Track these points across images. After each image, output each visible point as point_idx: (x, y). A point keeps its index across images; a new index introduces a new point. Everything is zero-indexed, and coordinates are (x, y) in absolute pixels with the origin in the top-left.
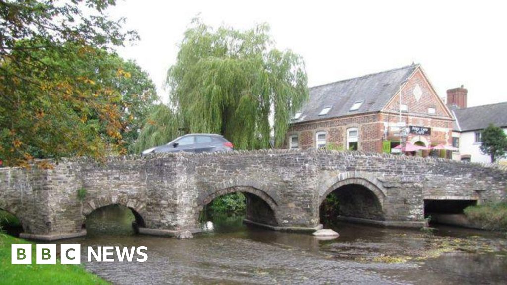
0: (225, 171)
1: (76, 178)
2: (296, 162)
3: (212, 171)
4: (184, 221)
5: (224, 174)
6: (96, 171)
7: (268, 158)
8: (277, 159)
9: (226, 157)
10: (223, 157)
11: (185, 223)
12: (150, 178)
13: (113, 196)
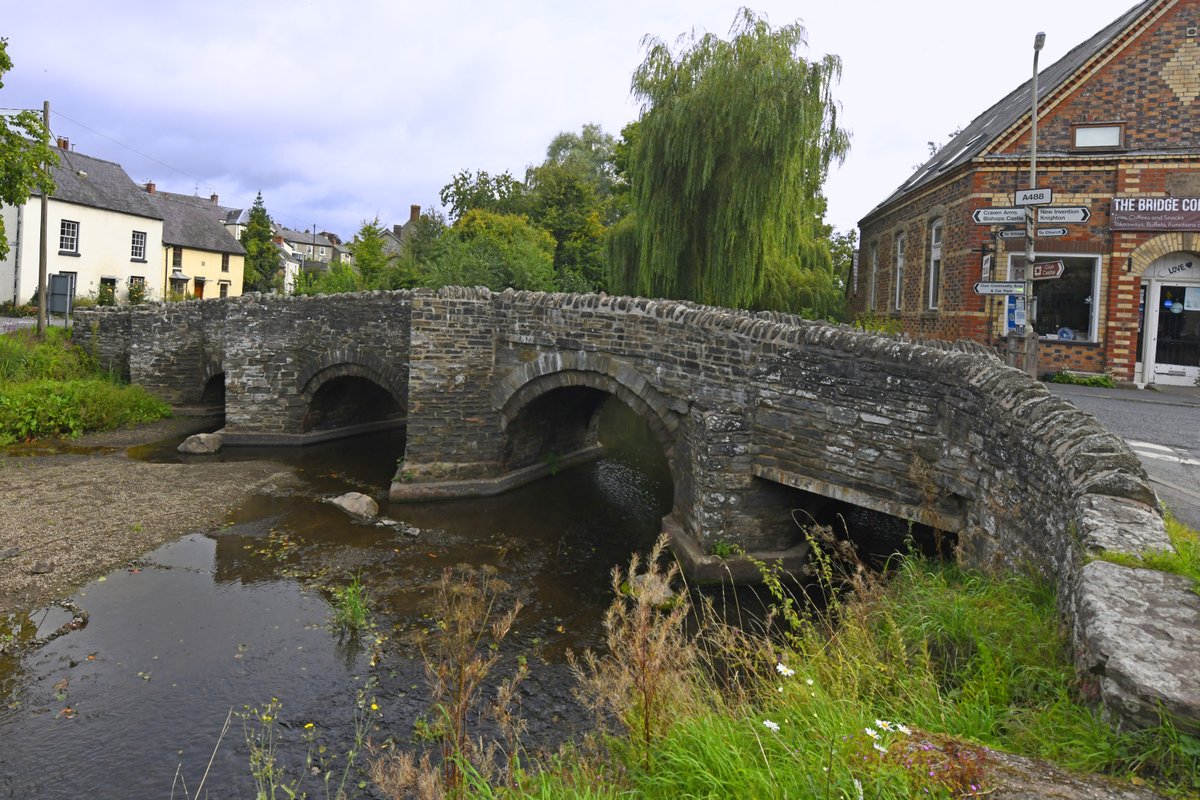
0: (332, 331)
5: (330, 337)
9: (338, 306)
10: (335, 304)
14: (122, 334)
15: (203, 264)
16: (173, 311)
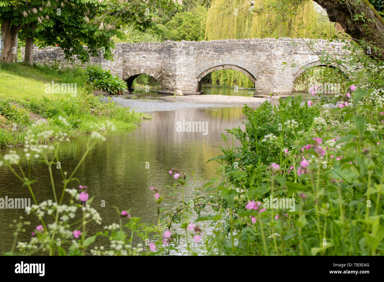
0: (216, 54)
1: (119, 56)
2: (267, 49)
3: (207, 54)
4: (182, 86)
5: (216, 56)
6: (132, 52)
7: (250, 45)
8: (257, 46)
9: (218, 44)
10: (215, 44)
11: (184, 88)
12: (164, 57)
13: (141, 69)
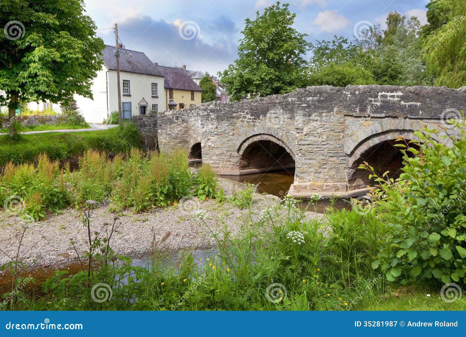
14: (153, 127)
15: (183, 97)
16: (175, 114)
